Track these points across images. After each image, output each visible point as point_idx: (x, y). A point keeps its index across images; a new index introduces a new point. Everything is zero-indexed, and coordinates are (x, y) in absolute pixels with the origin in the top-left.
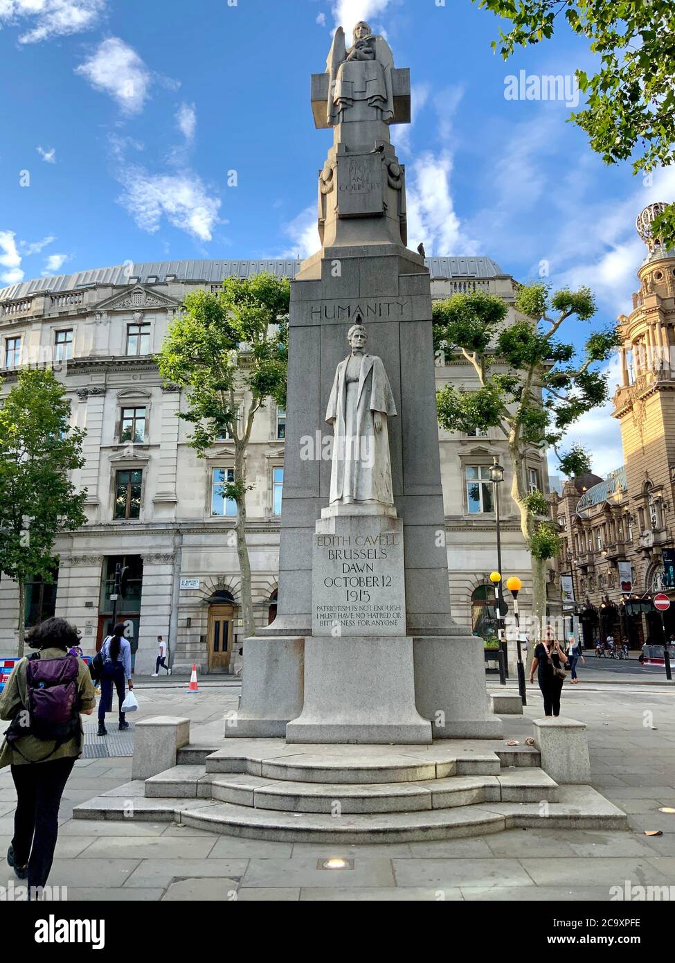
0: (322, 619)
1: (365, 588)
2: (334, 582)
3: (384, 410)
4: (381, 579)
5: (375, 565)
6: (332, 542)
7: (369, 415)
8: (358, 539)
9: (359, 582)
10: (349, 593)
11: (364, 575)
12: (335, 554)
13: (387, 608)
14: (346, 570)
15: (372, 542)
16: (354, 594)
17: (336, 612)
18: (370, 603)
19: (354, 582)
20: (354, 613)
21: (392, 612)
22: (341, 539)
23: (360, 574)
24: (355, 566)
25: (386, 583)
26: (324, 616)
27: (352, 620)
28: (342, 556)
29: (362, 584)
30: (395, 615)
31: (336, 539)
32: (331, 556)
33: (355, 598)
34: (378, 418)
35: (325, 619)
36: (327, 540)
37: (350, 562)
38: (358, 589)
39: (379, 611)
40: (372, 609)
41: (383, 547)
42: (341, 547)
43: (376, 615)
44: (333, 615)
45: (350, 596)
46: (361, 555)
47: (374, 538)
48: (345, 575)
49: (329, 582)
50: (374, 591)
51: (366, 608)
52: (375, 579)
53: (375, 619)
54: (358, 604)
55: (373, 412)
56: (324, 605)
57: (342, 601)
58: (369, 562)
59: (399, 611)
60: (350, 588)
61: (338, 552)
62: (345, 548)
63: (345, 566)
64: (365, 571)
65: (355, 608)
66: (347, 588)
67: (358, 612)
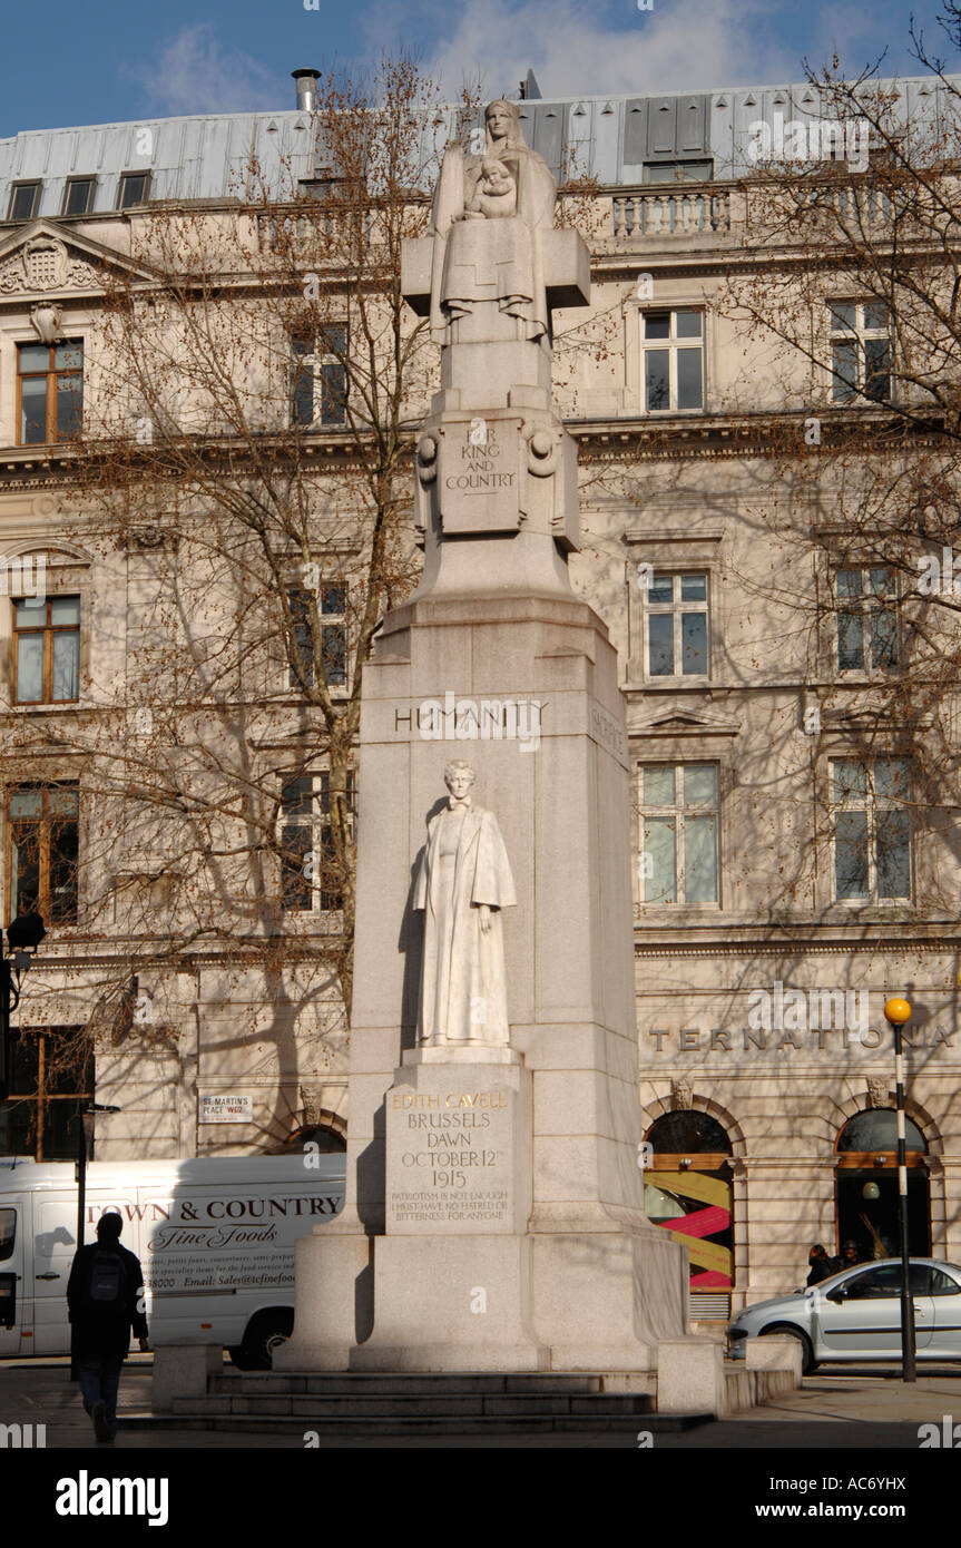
0: (400, 1212)
1: (458, 1168)
2: (415, 1159)
3: (493, 900)
4: (480, 1156)
5: (473, 1136)
6: (414, 1103)
8: (450, 1099)
9: (451, 1158)
10: (437, 1175)
11: (457, 1149)
12: (417, 1119)
13: (488, 1195)
14: (433, 1143)
16: (444, 1176)
17: (419, 1201)
18: (468, 1188)
19: (444, 1159)
20: (444, 1202)
21: (495, 1201)
22: (426, 1099)
23: (452, 1149)
24: (446, 1137)
25: (488, 1160)
26: (402, 1207)
27: (441, 1212)
28: (427, 1122)
29: (455, 1162)
30: (500, 1205)
31: (418, 1099)
32: (412, 1123)
33: (444, 1182)
34: (485, 914)
35: (403, 1212)
36: (407, 1101)
37: (438, 1132)
38: (449, 1169)
39: (478, 1200)
40: (469, 1196)
41: (485, 1110)
42: (427, 1111)
43: (473, 1205)
44: (414, 1206)
45: (438, 1179)
46: (453, 1121)
48: (431, 1150)
49: (409, 1160)
50: (471, 1172)
51: (460, 1196)
52: (473, 1155)
53: (471, 1211)
54: (450, 1190)
56: (402, 1192)
57: (427, 1185)
58: (465, 1131)
59: (503, 1200)
60: (437, 1167)
61: (422, 1117)
62: (433, 1112)
63: (432, 1137)
64: (459, 1143)
65: (444, 1195)
66: (434, 1168)
67: (450, 1201)
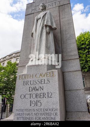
0: (18, 116)
1: (39, 99)
2: (25, 96)
3: (49, 24)
4: (47, 94)
5: (44, 87)
6: (25, 77)
7: (45, 28)
8: (37, 75)
9: (36, 96)
10: (31, 103)
11: (39, 92)
12: (26, 82)
13: (50, 110)
14: (31, 90)
15: (43, 76)
16: (34, 102)
17: (25, 112)
18: (42, 107)
19: (34, 96)
20: (33, 112)
21: (52, 112)
22: (29, 76)
23: (37, 92)
24: (35, 88)
25: (49, 96)
26: (19, 114)
27: (32, 117)
29: (38, 97)
30: (54, 114)
31: (27, 76)
32: (25, 84)
33: (34, 105)
34: (48, 28)
35: (19, 116)
36: (23, 77)
37: (32, 86)
38: (36, 100)
39: (46, 112)
40: (42, 110)
41: (48, 78)
42: (29, 79)
43: (44, 114)
44: (23, 114)
45: (32, 104)
46: (38, 82)
47: (44, 74)
48: (30, 93)
49: (23, 97)
50: (44, 101)
51: (39, 110)
52: (44, 94)
53: (43, 116)
54: (36, 108)
55: (46, 26)
56: (20, 109)
57: (28, 106)
58: (41, 85)
59: (56, 112)
60: (32, 100)
61: (28, 82)
62: (31, 80)
63: (30, 88)
64: (39, 90)
65: (34, 110)
66: (31, 99)
67: (35, 112)
